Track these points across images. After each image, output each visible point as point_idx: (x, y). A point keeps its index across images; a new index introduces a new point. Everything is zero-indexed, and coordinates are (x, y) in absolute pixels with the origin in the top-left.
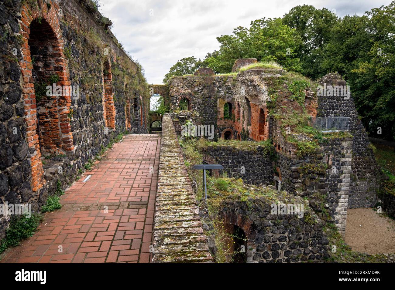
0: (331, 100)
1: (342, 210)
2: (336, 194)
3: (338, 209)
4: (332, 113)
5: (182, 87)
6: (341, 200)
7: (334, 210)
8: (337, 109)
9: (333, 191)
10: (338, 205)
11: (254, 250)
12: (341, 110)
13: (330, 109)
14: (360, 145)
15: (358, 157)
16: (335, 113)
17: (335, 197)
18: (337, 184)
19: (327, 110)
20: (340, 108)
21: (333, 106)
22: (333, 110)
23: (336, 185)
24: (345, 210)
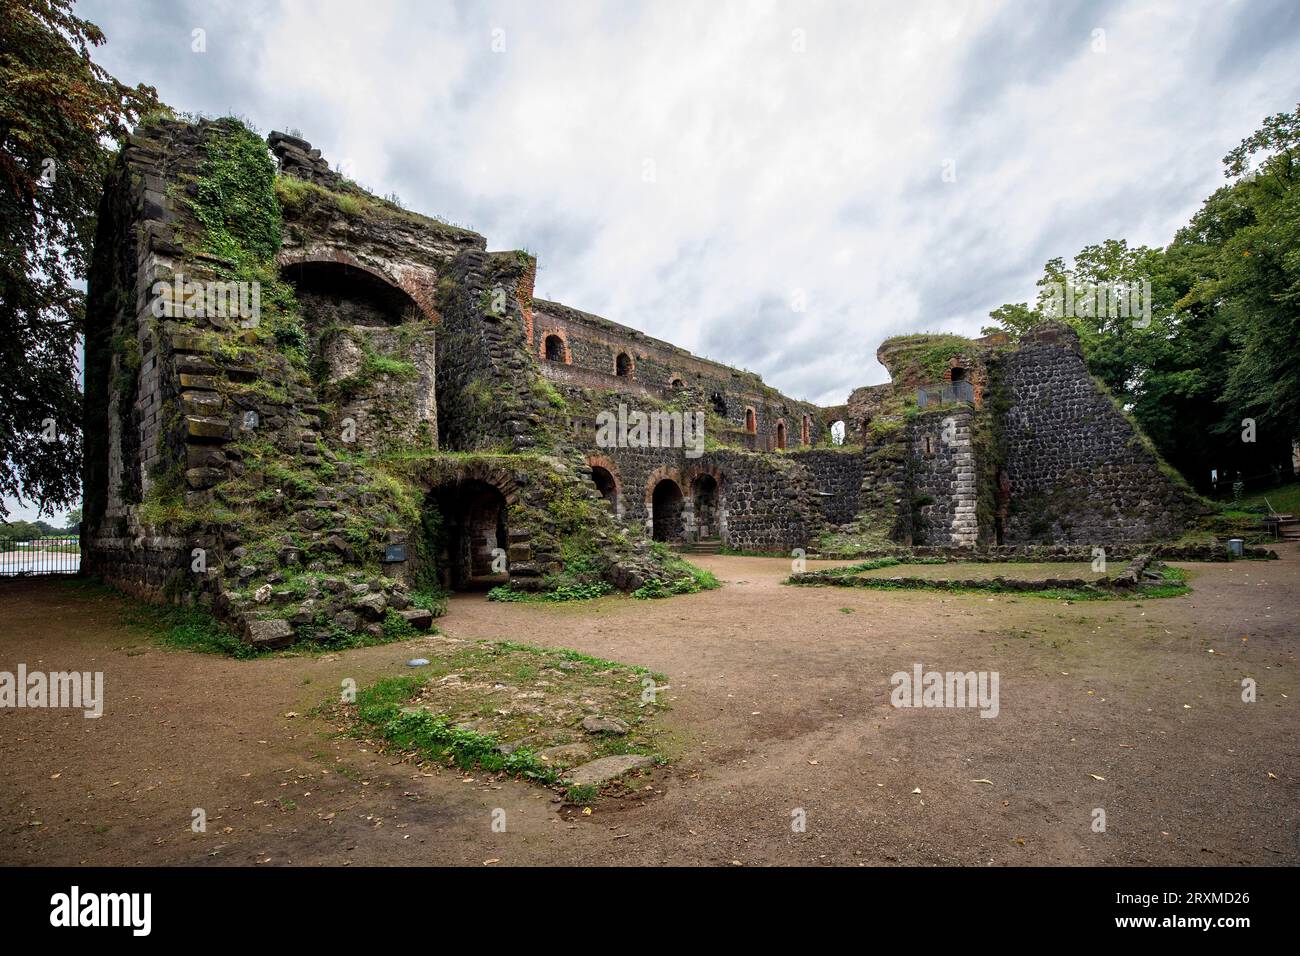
0: (1028, 368)
1: (962, 525)
2: (949, 499)
3: (955, 523)
4: (1034, 390)
5: (865, 403)
6: (958, 509)
7: (948, 525)
8: (1044, 382)
9: (943, 494)
10: (955, 517)
11: (724, 499)
12: (1053, 381)
13: (1029, 383)
14: (1112, 443)
15: (1110, 467)
16: (1041, 388)
17: (948, 504)
18: (949, 484)
19: (1022, 385)
20: (1050, 379)
21: (1034, 377)
22: (1036, 383)
23: (947, 485)
24: (969, 525)
